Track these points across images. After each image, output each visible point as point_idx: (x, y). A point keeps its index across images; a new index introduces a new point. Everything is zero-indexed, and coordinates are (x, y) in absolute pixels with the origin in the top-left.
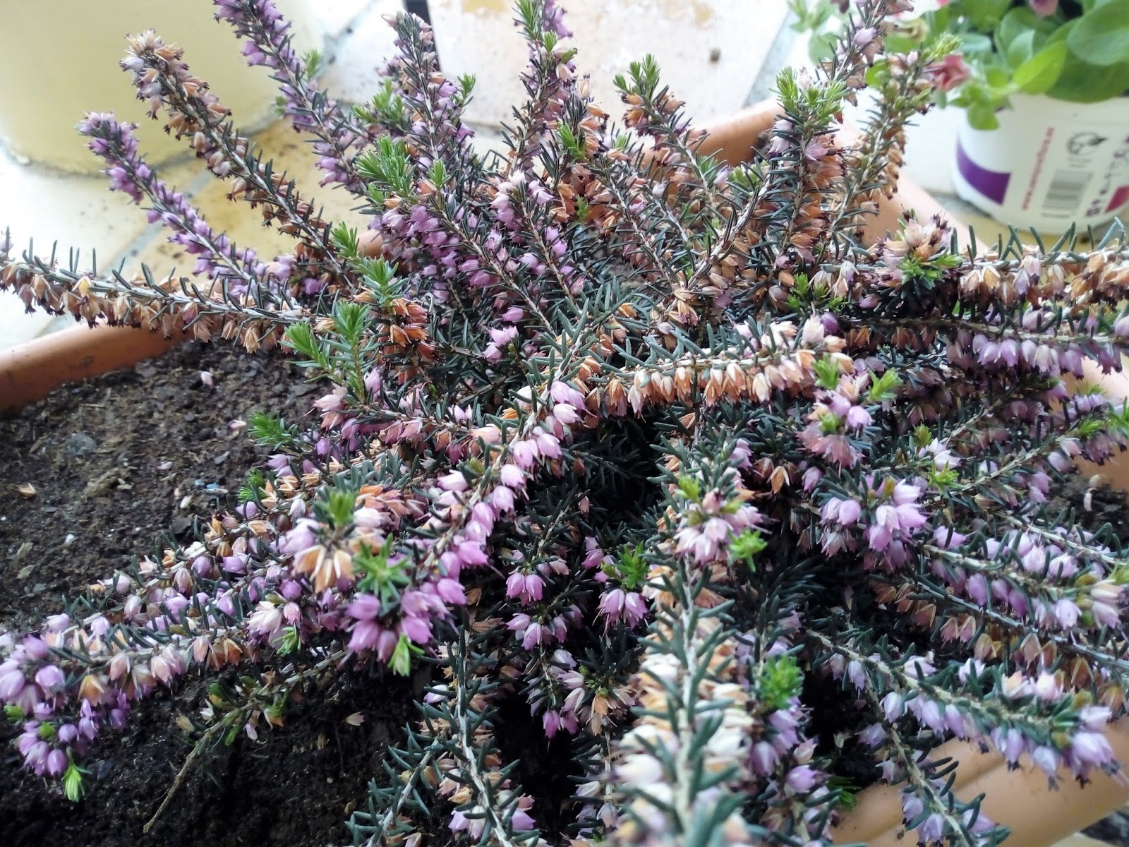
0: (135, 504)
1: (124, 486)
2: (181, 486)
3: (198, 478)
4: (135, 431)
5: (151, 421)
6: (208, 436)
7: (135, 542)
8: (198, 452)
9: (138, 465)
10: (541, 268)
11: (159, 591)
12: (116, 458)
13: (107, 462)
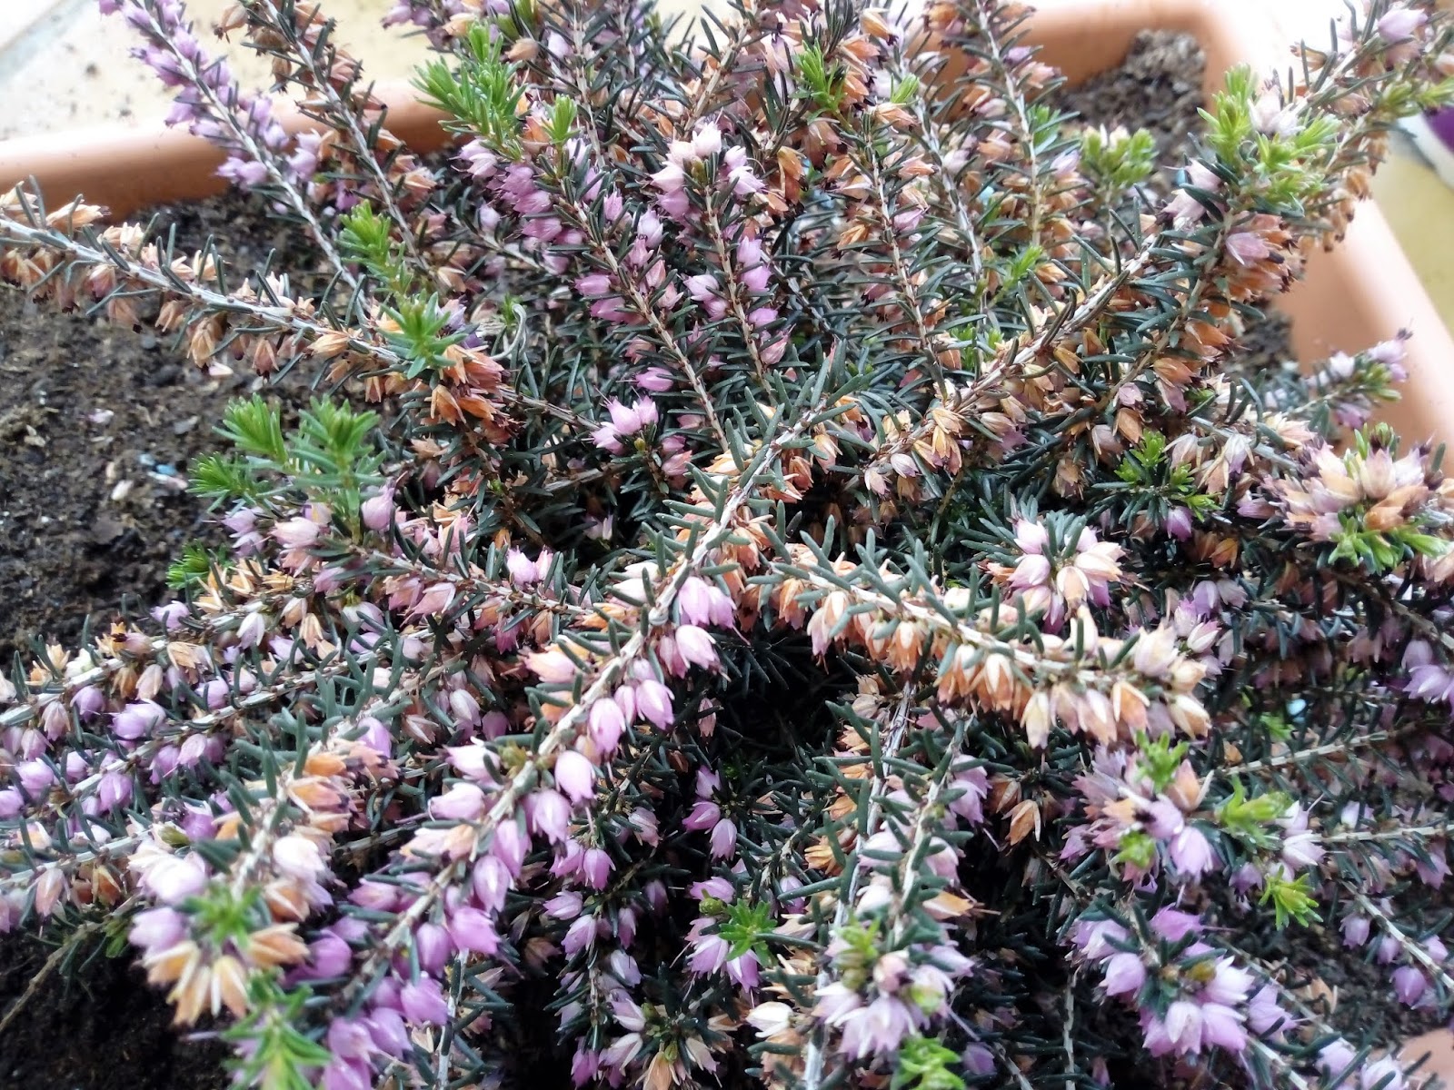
0: (47, 474)
1: (35, 439)
2: (117, 461)
3: (147, 450)
4: (64, 345)
5: (91, 331)
6: (171, 381)
7: (38, 540)
8: (151, 407)
9: (60, 407)
10: (718, 307)
11: (16, 731)
12: (29, 386)
13: (14, 389)
